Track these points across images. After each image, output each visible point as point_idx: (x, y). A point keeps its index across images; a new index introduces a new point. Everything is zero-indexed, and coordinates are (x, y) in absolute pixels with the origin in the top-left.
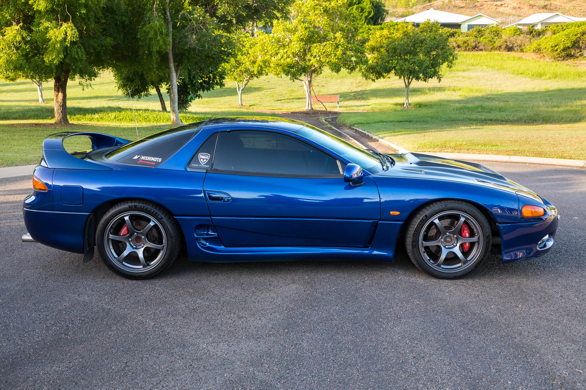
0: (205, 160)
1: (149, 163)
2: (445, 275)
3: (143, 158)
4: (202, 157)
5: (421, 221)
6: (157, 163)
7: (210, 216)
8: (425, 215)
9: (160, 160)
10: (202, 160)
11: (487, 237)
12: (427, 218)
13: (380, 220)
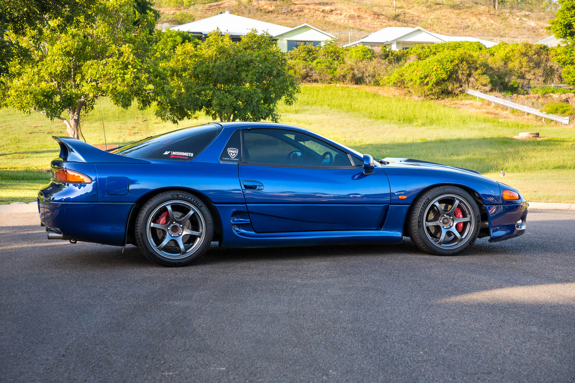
0: (234, 154)
1: (182, 157)
2: (446, 252)
3: (174, 153)
4: (232, 151)
5: (424, 204)
6: (190, 157)
7: (246, 203)
8: (427, 198)
9: (192, 155)
10: (231, 154)
11: (477, 217)
12: (429, 201)
13: (391, 204)
